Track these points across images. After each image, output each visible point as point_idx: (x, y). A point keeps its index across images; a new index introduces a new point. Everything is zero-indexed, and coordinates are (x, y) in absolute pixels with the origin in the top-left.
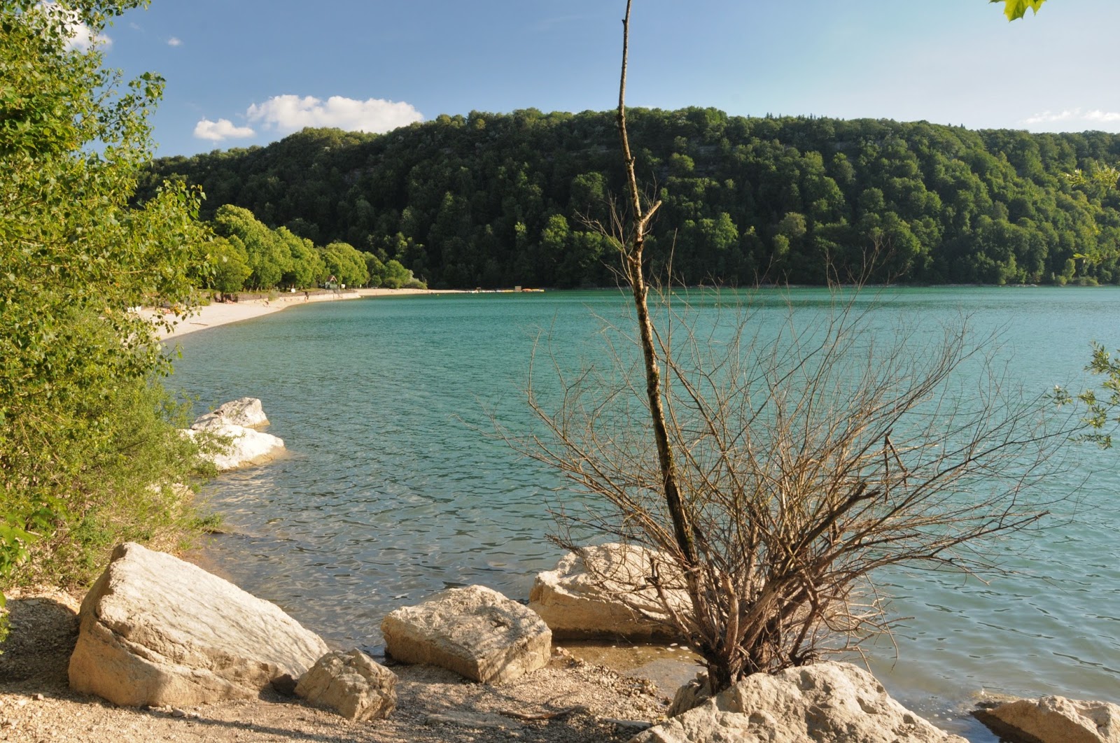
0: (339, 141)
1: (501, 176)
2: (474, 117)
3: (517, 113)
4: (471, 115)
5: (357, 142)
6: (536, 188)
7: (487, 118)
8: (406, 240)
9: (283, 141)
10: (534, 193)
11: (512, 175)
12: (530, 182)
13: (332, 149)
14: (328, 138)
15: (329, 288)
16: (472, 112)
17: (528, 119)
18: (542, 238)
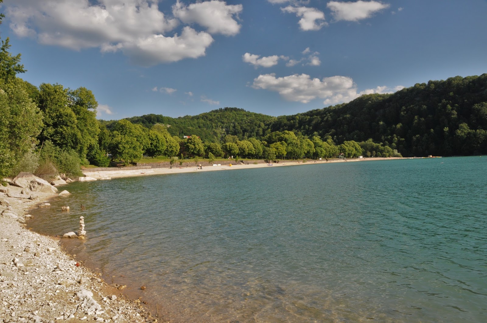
0: (374, 99)
1: (439, 108)
2: (430, 83)
3: (449, 79)
4: (429, 82)
5: (381, 98)
6: (455, 112)
7: (435, 83)
8: (397, 137)
9: (354, 100)
10: (454, 114)
11: (445, 106)
12: (452, 109)
13: (372, 102)
14: (370, 98)
15: (340, 158)
16: (430, 81)
17: (453, 81)
18: (455, 134)
